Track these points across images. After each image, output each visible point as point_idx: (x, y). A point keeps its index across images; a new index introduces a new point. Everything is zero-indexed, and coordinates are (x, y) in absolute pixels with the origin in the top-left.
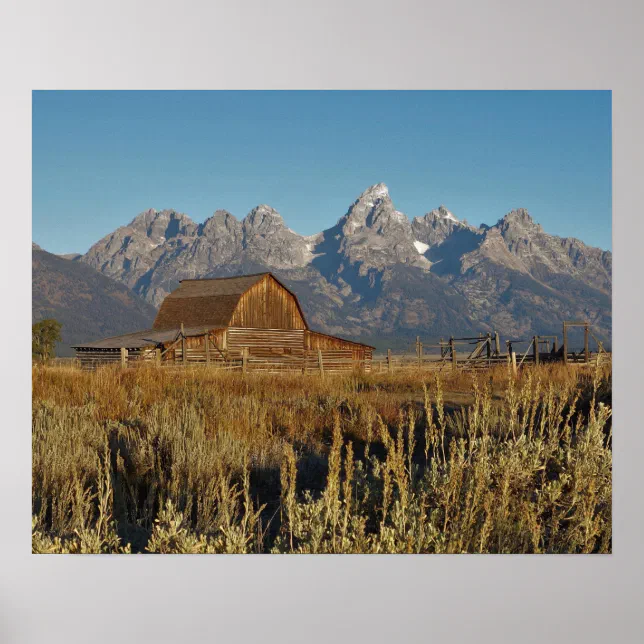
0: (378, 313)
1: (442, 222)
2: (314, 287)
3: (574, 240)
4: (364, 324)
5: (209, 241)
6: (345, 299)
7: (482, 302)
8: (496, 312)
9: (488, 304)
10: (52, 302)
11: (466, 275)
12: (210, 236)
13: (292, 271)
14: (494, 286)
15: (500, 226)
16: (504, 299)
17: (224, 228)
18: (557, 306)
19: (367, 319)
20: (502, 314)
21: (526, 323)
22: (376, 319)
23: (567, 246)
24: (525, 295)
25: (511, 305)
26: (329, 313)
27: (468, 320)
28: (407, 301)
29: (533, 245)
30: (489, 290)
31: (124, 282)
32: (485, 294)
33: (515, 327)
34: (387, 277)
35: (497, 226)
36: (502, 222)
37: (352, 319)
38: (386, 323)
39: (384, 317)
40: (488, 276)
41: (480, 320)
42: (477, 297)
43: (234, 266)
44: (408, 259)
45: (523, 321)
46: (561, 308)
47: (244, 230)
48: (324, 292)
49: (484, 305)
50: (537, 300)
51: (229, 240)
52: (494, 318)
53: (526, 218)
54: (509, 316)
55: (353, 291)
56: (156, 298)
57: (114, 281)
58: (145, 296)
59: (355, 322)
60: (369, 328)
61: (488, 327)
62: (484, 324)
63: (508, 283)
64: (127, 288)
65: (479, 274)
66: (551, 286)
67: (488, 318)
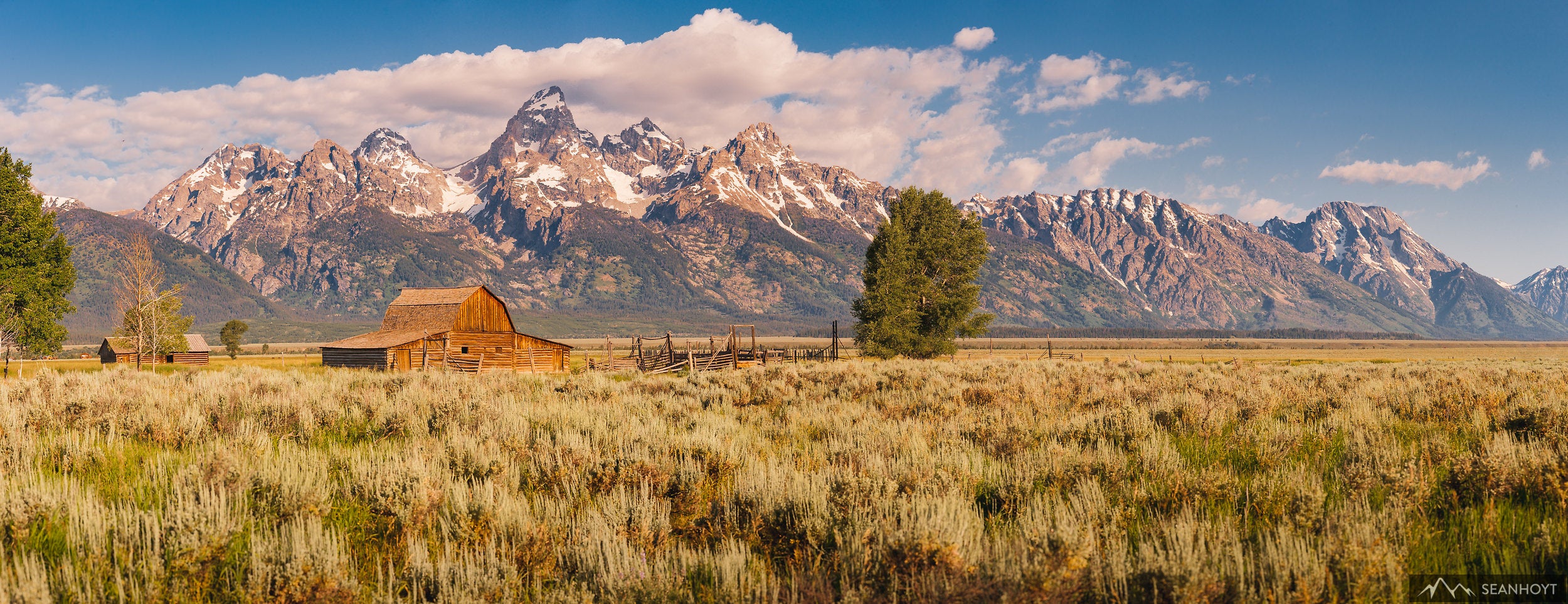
0: (556, 277)
1: (646, 143)
2: (461, 242)
3: (842, 171)
4: (535, 293)
5: (310, 183)
6: (507, 259)
7: (707, 259)
8: (730, 275)
9: (717, 263)
10: (101, 271)
11: (683, 221)
12: (310, 176)
13: (429, 220)
14: (726, 236)
15: (733, 149)
16: (742, 255)
17: (329, 166)
18: (819, 267)
19: (538, 285)
20: (739, 278)
21: (775, 290)
22: (553, 286)
23: (832, 178)
24: (772, 251)
25: (751, 265)
26: (484, 277)
27: (686, 284)
28: (598, 258)
29: (782, 177)
30: (719, 242)
31: (195, 242)
32: (713, 248)
33: (758, 297)
34: (567, 224)
35: (728, 149)
36: (733, 143)
37: (516, 285)
38: (567, 292)
39: (564, 284)
40: (716, 222)
41: (706, 287)
42: (701, 253)
43: (345, 216)
44: (597, 198)
45: (770, 289)
46: (824, 270)
47: (357, 165)
48: (475, 248)
49: (711, 265)
50: (789, 258)
51: (336, 180)
52: (727, 283)
53: (770, 137)
54: (749, 280)
55: (517, 245)
56: (238, 262)
57: (181, 242)
58: (223, 261)
59: (521, 290)
60: (542, 298)
61: (717, 296)
62: (711, 292)
63: (745, 232)
64: (200, 252)
65: (703, 219)
66: (808, 237)
67: (718, 284)
